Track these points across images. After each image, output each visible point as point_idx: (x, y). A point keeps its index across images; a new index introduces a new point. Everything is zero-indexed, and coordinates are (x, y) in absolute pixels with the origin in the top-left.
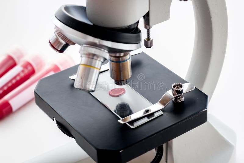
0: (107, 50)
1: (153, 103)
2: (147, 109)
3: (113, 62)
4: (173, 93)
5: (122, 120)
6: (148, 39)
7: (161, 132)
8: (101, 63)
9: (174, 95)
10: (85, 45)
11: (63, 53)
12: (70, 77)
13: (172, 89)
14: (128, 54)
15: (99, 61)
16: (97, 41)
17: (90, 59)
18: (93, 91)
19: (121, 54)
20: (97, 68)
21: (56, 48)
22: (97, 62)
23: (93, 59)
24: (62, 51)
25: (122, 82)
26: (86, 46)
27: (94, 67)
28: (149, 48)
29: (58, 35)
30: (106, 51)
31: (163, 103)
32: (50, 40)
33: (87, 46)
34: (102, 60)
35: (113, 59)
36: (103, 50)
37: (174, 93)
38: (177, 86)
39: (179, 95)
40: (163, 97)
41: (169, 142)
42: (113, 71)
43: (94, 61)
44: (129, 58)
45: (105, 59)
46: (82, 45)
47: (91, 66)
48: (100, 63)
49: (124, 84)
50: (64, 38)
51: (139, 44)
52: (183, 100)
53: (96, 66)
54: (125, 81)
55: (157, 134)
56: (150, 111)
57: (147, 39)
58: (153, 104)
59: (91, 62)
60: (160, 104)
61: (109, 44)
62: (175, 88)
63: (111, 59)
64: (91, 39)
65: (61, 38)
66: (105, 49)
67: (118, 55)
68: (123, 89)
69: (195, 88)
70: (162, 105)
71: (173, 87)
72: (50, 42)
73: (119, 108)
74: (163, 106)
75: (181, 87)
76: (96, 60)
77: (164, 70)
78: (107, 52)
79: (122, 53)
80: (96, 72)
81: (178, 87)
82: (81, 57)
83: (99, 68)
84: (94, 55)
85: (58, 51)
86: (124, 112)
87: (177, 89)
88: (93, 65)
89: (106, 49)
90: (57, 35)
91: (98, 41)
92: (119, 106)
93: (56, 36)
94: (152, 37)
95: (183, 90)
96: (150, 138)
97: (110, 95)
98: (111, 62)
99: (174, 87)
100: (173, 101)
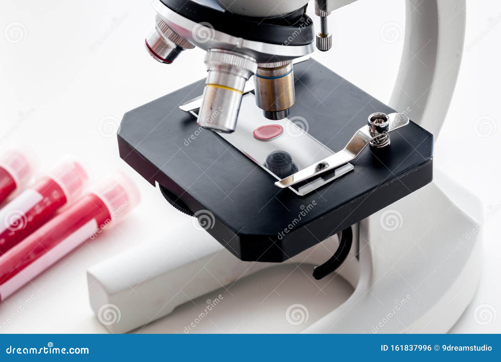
0: (254, 58)
1: (336, 149)
2: (321, 162)
3: (262, 79)
4: (370, 131)
5: (281, 182)
6: (324, 34)
7: (352, 202)
8: (245, 80)
9: (372, 134)
10: (216, 50)
11: (172, 64)
12: (181, 107)
13: (369, 124)
14: (288, 64)
15: (242, 77)
16: (237, 41)
17: (223, 74)
18: (231, 131)
19: (277, 63)
20: (237, 90)
21: (158, 54)
22: (238, 78)
23: (229, 73)
24: (169, 60)
25: (277, 113)
26: (217, 52)
27: (232, 89)
28: (326, 50)
29: (164, 31)
30: (252, 59)
31: (353, 149)
32: (147, 40)
33: (219, 50)
34: (246, 76)
35: (263, 72)
36: (246, 56)
37: (372, 131)
38: (378, 118)
39: (380, 135)
40: (353, 139)
41: (363, 221)
42: (262, 94)
43: (231, 77)
44: (291, 70)
45: (251, 74)
46: (210, 49)
47: (226, 87)
48: (243, 80)
49: (281, 118)
50: (175, 36)
51: (309, 46)
52: (389, 143)
53: (236, 87)
54: (283, 112)
55: (346, 205)
56: (326, 166)
57: (321, 35)
58: (336, 152)
59: (226, 80)
60: (347, 151)
61: (259, 47)
62: (374, 122)
63: (259, 73)
64: (226, 38)
65: (169, 38)
66: (250, 56)
67: (271, 65)
68: (279, 127)
69: (410, 121)
70: (351, 154)
71: (370, 121)
72: (147, 44)
73: (272, 161)
74: (354, 156)
75: (385, 120)
76: (235, 75)
77: (352, 90)
78: (255, 60)
79: (279, 63)
80: (235, 96)
81: (380, 120)
82: (208, 71)
83: (240, 89)
84: (230, 67)
85: (162, 61)
86: (281, 167)
87: (377, 124)
88: (229, 85)
89: (252, 55)
90: (161, 32)
91: (239, 41)
92: (272, 158)
93: (159, 33)
94: (330, 31)
95: (388, 125)
96: (333, 212)
97: (256, 137)
98: (259, 78)
99: (372, 120)
100: (370, 146)
